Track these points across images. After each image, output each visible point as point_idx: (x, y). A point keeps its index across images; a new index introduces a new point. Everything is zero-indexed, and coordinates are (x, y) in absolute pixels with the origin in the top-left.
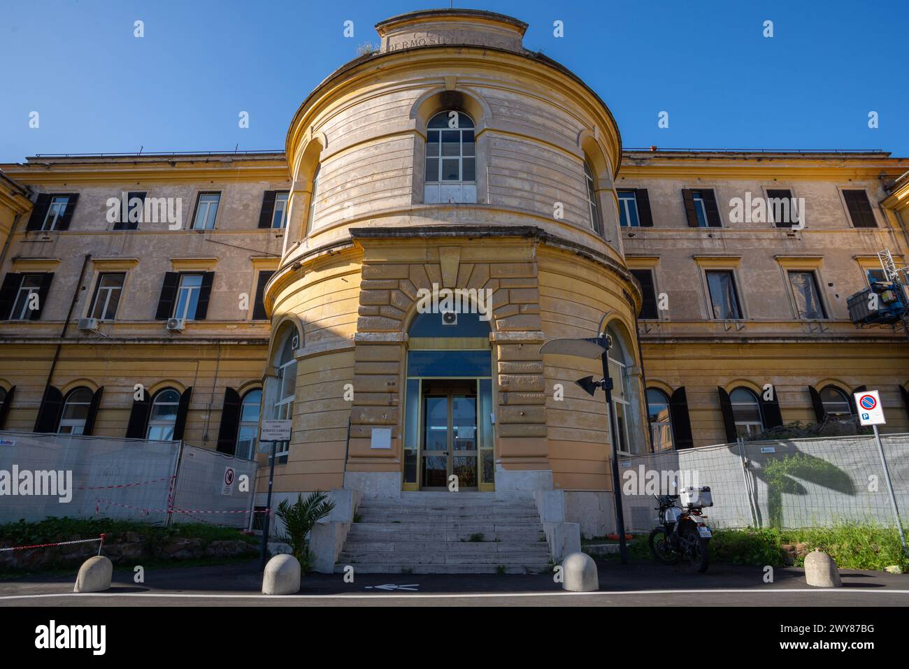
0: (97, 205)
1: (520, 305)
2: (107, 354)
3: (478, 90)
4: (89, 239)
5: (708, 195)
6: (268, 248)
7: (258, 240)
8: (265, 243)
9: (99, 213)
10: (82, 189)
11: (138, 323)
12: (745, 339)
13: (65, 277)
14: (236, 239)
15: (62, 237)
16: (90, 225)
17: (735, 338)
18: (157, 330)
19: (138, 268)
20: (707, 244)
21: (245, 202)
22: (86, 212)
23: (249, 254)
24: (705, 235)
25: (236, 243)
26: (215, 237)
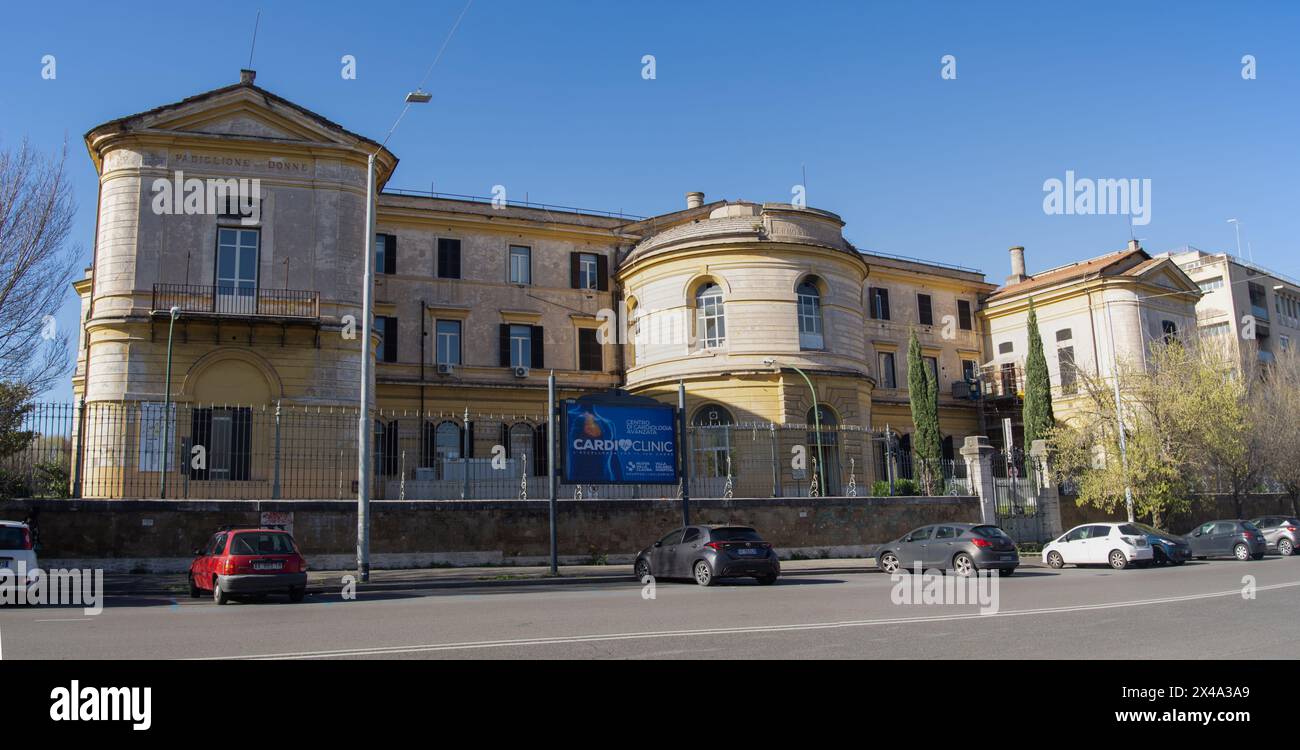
0: (415, 250)
1: (852, 412)
2: (463, 394)
3: (826, 275)
4: (417, 285)
5: (884, 293)
6: (582, 308)
7: (572, 299)
8: (578, 302)
9: (419, 259)
10: (395, 229)
11: (485, 368)
12: (898, 403)
13: (404, 322)
14: (553, 296)
15: (389, 281)
16: (413, 270)
17: (892, 402)
18: (500, 375)
19: (470, 317)
20: (880, 332)
21: (555, 260)
22: (406, 257)
23: (567, 312)
24: (880, 326)
25: (555, 300)
26: (534, 292)
